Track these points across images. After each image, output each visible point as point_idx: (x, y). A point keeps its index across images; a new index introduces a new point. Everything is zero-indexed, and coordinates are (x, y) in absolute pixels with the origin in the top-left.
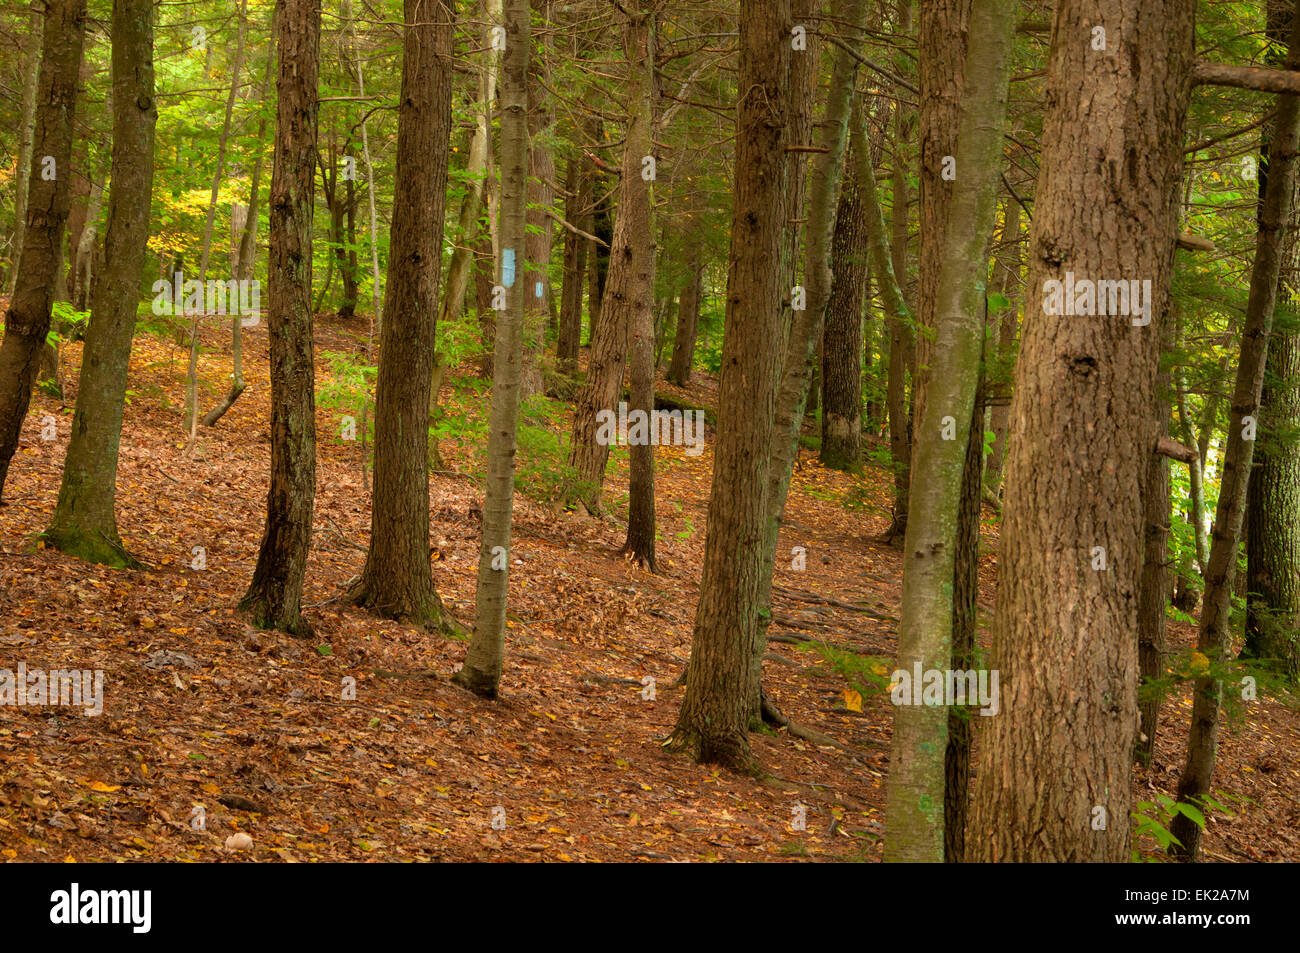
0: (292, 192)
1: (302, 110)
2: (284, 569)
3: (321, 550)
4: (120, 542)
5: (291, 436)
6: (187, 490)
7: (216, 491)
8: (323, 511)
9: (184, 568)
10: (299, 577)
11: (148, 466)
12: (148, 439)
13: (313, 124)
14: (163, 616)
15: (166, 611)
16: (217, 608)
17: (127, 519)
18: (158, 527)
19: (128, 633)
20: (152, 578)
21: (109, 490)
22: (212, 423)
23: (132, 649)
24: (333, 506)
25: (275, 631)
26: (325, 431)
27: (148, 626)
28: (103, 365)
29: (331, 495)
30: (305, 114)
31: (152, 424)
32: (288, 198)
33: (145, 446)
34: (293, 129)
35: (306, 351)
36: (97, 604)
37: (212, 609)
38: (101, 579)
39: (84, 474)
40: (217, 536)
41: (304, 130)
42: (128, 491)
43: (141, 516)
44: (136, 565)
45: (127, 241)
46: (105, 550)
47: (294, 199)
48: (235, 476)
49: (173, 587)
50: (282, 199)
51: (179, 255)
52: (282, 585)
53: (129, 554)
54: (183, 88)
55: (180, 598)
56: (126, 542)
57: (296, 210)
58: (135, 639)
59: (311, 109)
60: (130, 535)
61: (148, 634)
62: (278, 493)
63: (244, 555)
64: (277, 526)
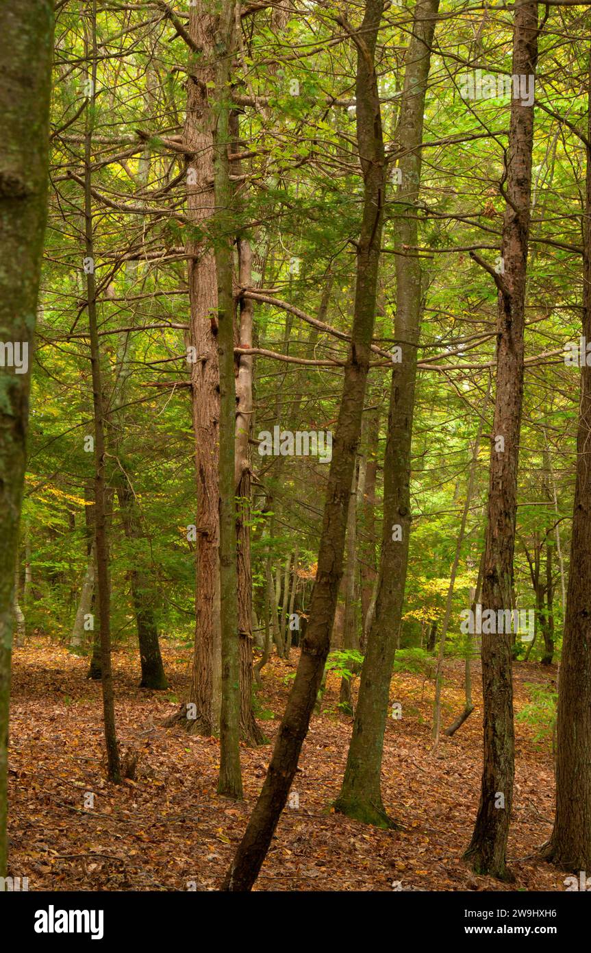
0: (498, 568)
1: (505, 512)
2: (493, 832)
3: (523, 823)
4: (384, 810)
5: (497, 736)
6: (431, 777)
7: (451, 779)
8: (525, 795)
9: (427, 830)
10: (504, 839)
11: (406, 761)
12: (408, 743)
13: (512, 521)
14: (411, 861)
15: (413, 859)
16: (448, 858)
17: (390, 795)
18: (411, 801)
19: (387, 872)
20: (405, 836)
21: (376, 773)
22: (451, 733)
23: (389, 884)
24: (532, 792)
25: (488, 876)
26: (529, 742)
27: (401, 868)
28: (373, 686)
29: (531, 784)
30: (507, 515)
31: (411, 734)
32: (495, 571)
33: (405, 748)
34: (499, 525)
35: (507, 676)
36: (368, 852)
37: (444, 858)
38: (371, 835)
39: (360, 761)
40: (451, 809)
41: (506, 525)
42: (391, 777)
43: (400, 794)
44: (395, 827)
45: (390, 602)
46: (374, 815)
47: (499, 572)
48: (465, 769)
49: (419, 843)
50: (491, 572)
51: (434, 622)
52: (492, 843)
53: (390, 818)
54: (438, 509)
55: (424, 850)
56: (388, 811)
57: (500, 579)
58: (392, 877)
59: (511, 511)
60: (391, 806)
61: (400, 874)
62: (488, 776)
63: (468, 823)
64: (488, 800)
